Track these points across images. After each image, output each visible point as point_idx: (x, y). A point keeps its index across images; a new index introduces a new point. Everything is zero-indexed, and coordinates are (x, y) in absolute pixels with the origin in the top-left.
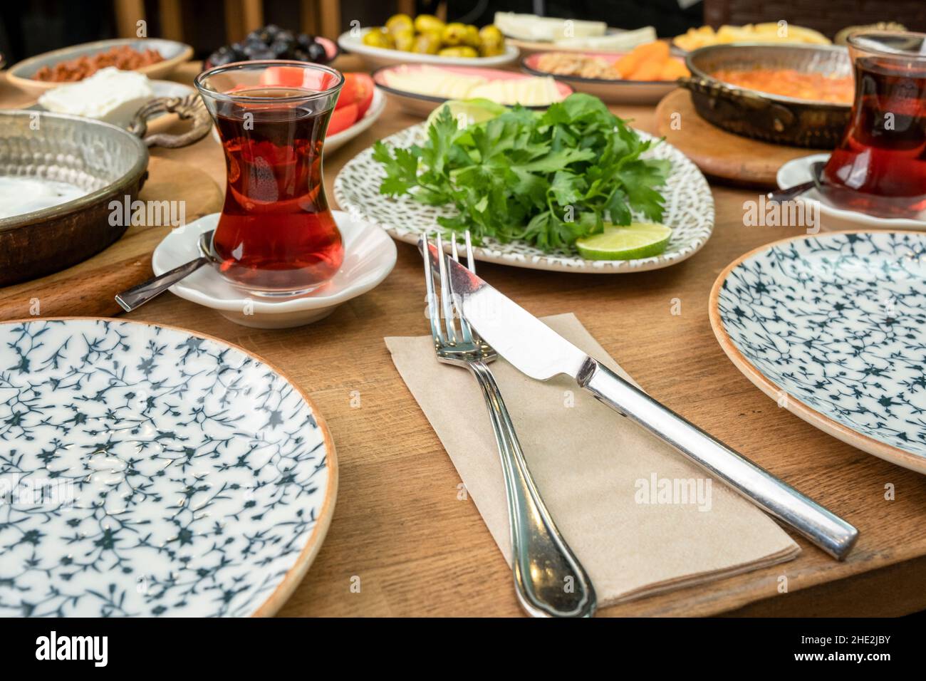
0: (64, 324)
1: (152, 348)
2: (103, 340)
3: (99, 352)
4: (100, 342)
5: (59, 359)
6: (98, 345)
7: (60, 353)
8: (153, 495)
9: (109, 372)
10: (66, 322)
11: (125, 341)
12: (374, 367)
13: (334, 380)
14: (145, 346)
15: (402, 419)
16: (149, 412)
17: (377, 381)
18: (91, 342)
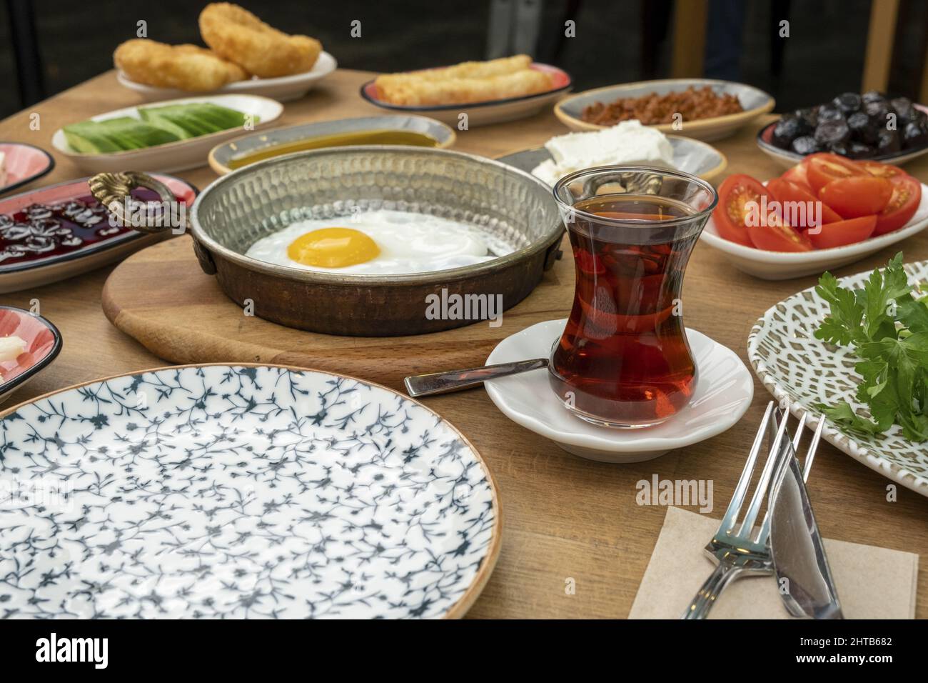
0: (370, 389)
1: (424, 438)
2: (392, 416)
3: (383, 426)
4: (389, 416)
5: (350, 422)
6: (386, 419)
7: (354, 416)
8: (316, 576)
9: (379, 449)
10: (373, 388)
11: (408, 424)
12: (637, 534)
13: (586, 532)
14: (420, 434)
15: (612, 600)
16: (380, 499)
17: (626, 550)
18: (382, 415)
